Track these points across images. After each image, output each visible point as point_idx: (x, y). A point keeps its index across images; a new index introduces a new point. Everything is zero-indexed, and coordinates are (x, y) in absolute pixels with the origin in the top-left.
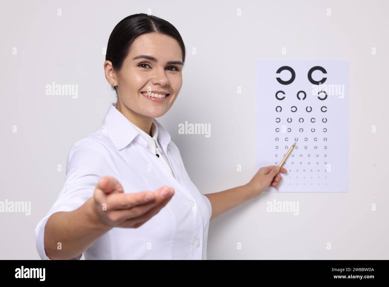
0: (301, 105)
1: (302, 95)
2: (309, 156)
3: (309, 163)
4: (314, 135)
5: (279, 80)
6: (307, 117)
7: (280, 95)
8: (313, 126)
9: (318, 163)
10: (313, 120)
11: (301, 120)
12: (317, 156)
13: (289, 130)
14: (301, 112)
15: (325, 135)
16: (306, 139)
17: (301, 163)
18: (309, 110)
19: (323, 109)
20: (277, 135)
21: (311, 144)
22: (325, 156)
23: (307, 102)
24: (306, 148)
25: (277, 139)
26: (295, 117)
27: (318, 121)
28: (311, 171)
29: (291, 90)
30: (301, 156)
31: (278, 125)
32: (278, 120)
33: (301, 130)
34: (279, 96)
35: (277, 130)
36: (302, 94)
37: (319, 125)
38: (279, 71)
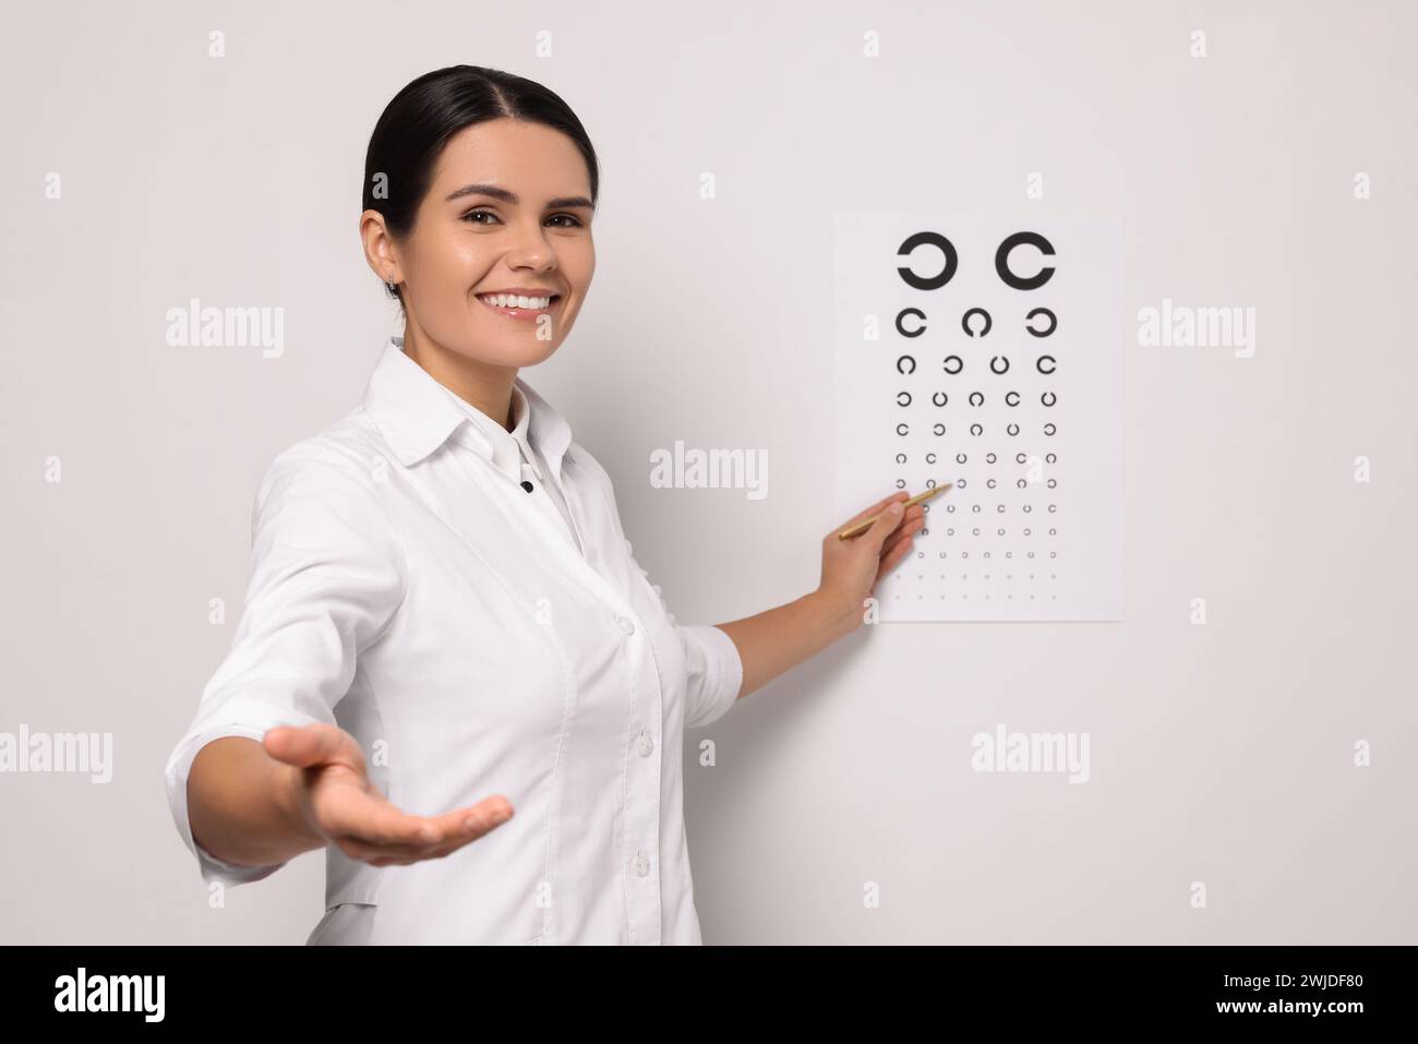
0: (975, 352)
1: (977, 322)
2: (1001, 509)
3: (1001, 533)
4: (1016, 445)
5: (906, 274)
6: (995, 387)
7: (911, 323)
8: (1012, 416)
9: (1028, 532)
10: (1012, 398)
11: (978, 398)
12: (1027, 510)
13: (940, 430)
14: (976, 375)
15: (1050, 445)
16: (992, 459)
17: (976, 532)
18: (999, 366)
19: (1046, 366)
20: (902, 445)
21: (1006, 470)
22: (1051, 508)
23: (993, 345)
24: (991, 484)
25: (901, 458)
26: (958, 388)
27: (1030, 400)
28: (1009, 555)
29: (942, 306)
30: (976, 508)
31: (904, 415)
32: (905, 399)
33: (977, 429)
34: (907, 324)
35: (901, 430)
36: (976, 320)
37: (1031, 414)
38: (906, 248)
